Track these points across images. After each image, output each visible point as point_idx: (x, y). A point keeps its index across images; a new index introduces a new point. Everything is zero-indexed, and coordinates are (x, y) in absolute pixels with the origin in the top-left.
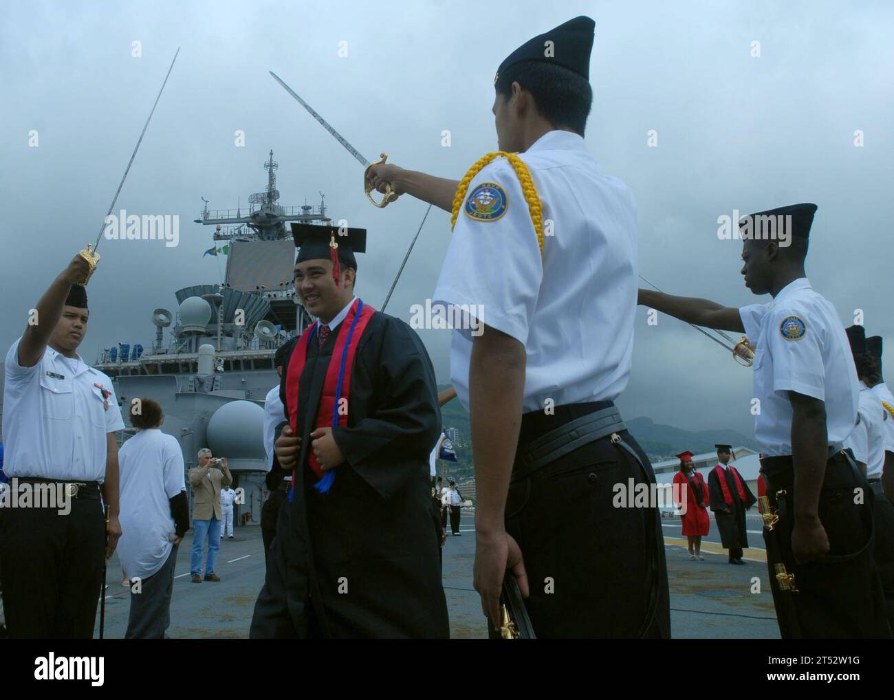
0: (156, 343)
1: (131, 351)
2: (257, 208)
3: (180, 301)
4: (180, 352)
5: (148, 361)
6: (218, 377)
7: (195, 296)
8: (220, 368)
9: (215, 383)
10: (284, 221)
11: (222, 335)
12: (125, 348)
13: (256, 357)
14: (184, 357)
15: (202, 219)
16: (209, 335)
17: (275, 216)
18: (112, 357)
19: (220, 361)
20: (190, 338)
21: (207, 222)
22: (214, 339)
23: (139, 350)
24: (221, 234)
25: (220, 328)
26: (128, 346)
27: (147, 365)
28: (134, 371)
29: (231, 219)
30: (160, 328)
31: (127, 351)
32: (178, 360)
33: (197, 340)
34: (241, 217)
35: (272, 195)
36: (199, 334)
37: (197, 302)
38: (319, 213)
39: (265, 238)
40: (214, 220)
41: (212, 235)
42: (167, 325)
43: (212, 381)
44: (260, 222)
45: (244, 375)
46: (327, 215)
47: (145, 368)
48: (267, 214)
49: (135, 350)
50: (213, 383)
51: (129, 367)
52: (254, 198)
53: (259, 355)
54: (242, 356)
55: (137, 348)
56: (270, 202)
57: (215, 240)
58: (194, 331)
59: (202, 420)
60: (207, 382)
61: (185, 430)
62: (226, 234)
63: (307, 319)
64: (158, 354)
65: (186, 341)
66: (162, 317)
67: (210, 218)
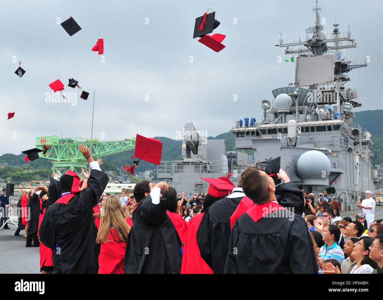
0: (263, 119)
1: (250, 121)
2: (311, 36)
3: (275, 97)
4: (276, 123)
5: (261, 128)
6: (299, 137)
7: (283, 93)
8: (300, 132)
9: (298, 140)
10: (326, 43)
11: (298, 113)
12: (247, 120)
13: (317, 125)
14: (279, 125)
15: (279, 44)
16: (291, 113)
17: (321, 40)
18: (240, 125)
19: (299, 128)
20: (281, 115)
21: (282, 45)
22: (294, 116)
23: (254, 120)
24: (289, 50)
25: (297, 110)
26: (248, 119)
27: (260, 130)
28: (253, 133)
29: (295, 43)
30: (265, 110)
31: (248, 122)
32: (276, 127)
33: (285, 116)
34: (301, 42)
35: (318, 28)
36: (286, 113)
37: (284, 97)
38: (347, 37)
39: (316, 53)
40: (286, 44)
41: (284, 51)
42: (269, 108)
43: (296, 139)
44: (312, 44)
45: (311, 134)
46: (352, 38)
47: (259, 131)
48: (316, 40)
49: (252, 121)
50: (296, 140)
51: (250, 130)
52: (308, 30)
53: (319, 124)
54: (310, 125)
55: (253, 120)
56: (317, 32)
57: (286, 54)
58: (283, 112)
59: (294, 160)
60: (293, 140)
61: (287, 166)
62: (292, 50)
63: (342, 99)
64: (265, 124)
65: (280, 117)
66: (266, 104)
67: (283, 44)
